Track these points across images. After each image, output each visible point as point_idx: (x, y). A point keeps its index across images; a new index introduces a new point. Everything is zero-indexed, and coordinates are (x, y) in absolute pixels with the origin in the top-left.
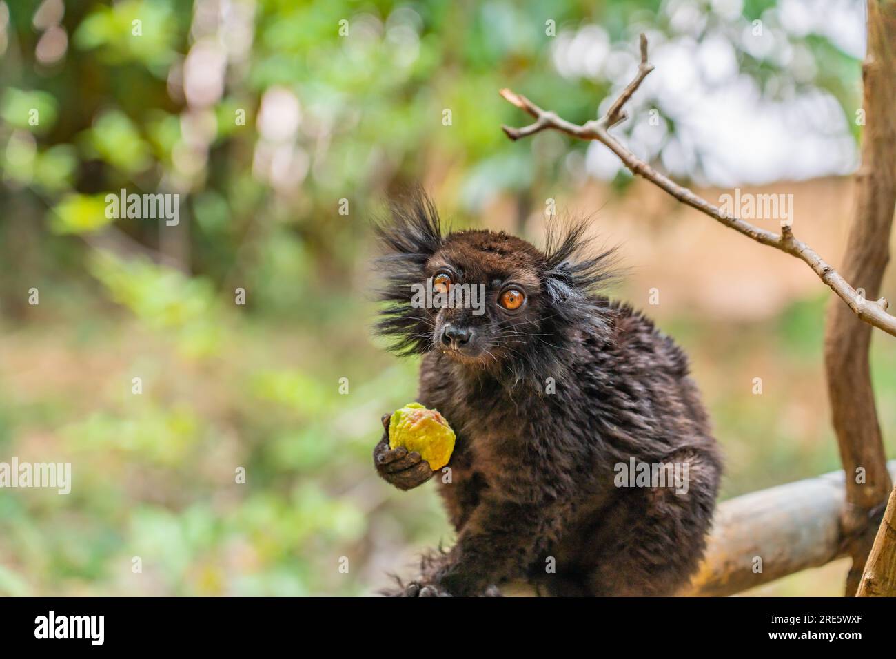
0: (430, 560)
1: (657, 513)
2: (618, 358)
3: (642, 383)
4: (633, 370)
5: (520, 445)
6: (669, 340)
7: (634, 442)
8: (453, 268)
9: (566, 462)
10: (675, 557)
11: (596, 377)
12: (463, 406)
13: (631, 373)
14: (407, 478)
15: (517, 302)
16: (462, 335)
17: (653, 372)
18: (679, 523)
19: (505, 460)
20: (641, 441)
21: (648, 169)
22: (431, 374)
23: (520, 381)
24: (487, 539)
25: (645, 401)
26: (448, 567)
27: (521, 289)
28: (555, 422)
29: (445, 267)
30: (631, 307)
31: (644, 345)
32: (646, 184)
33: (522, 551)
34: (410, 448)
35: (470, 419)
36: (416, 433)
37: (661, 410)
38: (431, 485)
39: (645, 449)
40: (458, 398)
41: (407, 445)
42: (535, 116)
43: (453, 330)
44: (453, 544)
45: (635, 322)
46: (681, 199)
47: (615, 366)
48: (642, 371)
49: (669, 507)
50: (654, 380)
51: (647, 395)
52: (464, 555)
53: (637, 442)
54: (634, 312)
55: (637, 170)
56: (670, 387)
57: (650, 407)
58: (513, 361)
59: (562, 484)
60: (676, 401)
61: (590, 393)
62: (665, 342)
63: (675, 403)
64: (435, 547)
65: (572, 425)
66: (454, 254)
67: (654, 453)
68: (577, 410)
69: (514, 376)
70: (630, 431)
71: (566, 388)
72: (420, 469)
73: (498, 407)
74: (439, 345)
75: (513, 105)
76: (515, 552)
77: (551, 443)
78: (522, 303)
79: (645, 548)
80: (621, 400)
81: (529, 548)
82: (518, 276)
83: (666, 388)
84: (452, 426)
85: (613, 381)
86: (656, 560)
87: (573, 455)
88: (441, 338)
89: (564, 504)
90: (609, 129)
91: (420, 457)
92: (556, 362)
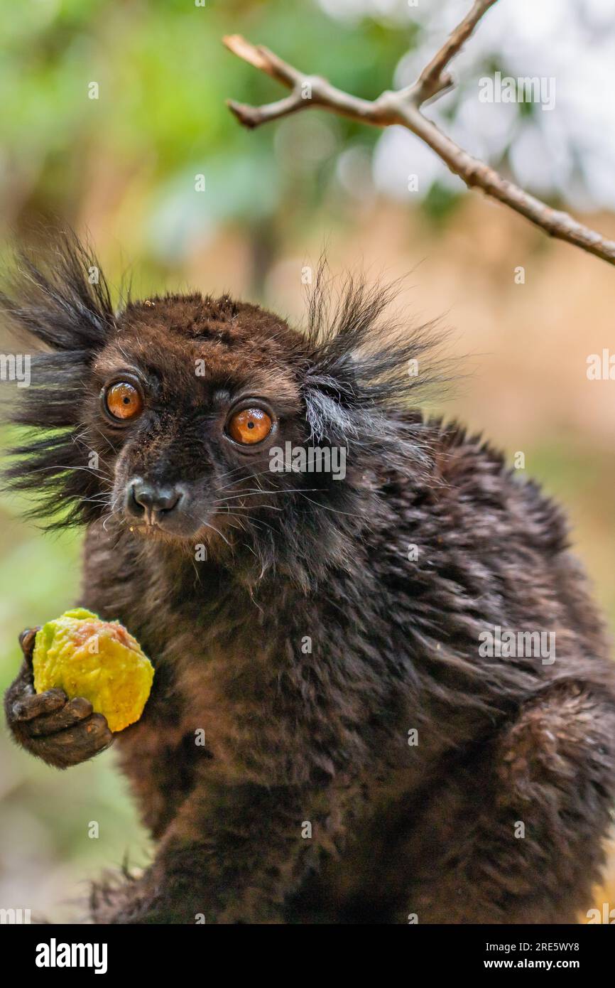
0: (107, 891)
1: (516, 801)
2: (441, 519)
3: (487, 564)
4: (470, 541)
5: (267, 680)
6: (533, 486)
7: (474, 672)
8: (140, 373)
9: (349, 708)
10: (550, 879)
11: (402, 554)
12: (163, 614)
13: (465, 547)
14: (67, 745)
15: (259, 431)
16: (164, 499)
17: (504, 544)
18: (556, 819)
19: (239, 708)
20: (485, 669)
21: (493, 177)
22: (104, 556)
23: (269, 572)
24: (211, 852)
25: (492, 597)
26: (138, 904)
27: (265, 405)
28: (331, 637)
29: (127, 371)
30: (462, 428)
31: (488, 496)
32: (491, 204)
33: (274, 872)
34: (71, 692)
35: (177, 633)
36: (84, 665)
37: (521, 612)
38: (109, 757)
39: (493, 684)
40: (152, 599)
41: (66, 686)
42: (289, 83)
43: (145, 491)
44: (148, 862)
45: (470, 454)
46: (554, 232)
47: (435, 534)
48: (484, 541)
49: (537, 790)
50: (506, 559)
51: (494, 586)
52: (167, 881)
53: (480, 671)
54: (468, 436)
55: (473, 180)
56: (536, 571)
57: (502, 608)
58: (255, 535)
59: (345, 750)
60: (549, 597)
61: (392, 583)
62: (524, 490)
63: (544, 601)
64: (115, 868)
65: (359, 641)
66: (141, 347)
67: (509, 690)
68: (369, 614)
69: (258, 562)
70: (465, 651)
71: (348, 576)
72: (89, 729)
73: (226, 610)
74: (122, 517)
75: (249, 65)
76: (260, 875)
77: (323, 675)
78: (269, 431)
79: (494, 863)
80: (450, 594)
81: (286, 868)
82: (260, 383)
83: (527, 572)
84: (147, 650)
85: (433, 561)
86: (515, 885)
87: (364, 698)
88: (125, 504)
89: (348, 787)
90: (421, 107)
91: (91, 708)
92: (334, 532)
